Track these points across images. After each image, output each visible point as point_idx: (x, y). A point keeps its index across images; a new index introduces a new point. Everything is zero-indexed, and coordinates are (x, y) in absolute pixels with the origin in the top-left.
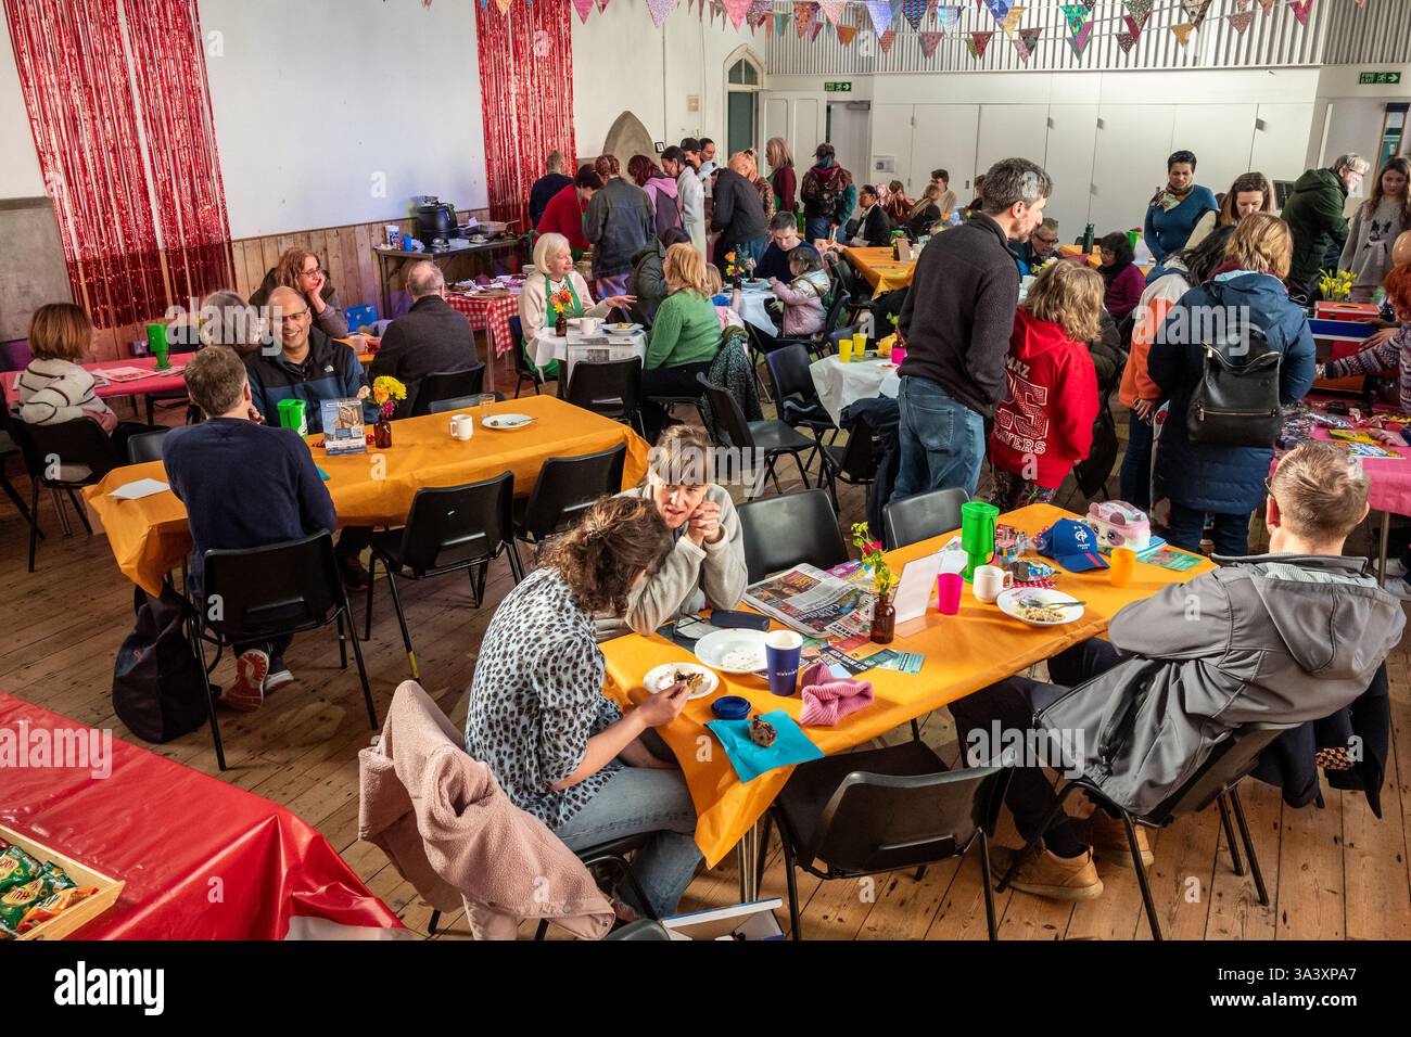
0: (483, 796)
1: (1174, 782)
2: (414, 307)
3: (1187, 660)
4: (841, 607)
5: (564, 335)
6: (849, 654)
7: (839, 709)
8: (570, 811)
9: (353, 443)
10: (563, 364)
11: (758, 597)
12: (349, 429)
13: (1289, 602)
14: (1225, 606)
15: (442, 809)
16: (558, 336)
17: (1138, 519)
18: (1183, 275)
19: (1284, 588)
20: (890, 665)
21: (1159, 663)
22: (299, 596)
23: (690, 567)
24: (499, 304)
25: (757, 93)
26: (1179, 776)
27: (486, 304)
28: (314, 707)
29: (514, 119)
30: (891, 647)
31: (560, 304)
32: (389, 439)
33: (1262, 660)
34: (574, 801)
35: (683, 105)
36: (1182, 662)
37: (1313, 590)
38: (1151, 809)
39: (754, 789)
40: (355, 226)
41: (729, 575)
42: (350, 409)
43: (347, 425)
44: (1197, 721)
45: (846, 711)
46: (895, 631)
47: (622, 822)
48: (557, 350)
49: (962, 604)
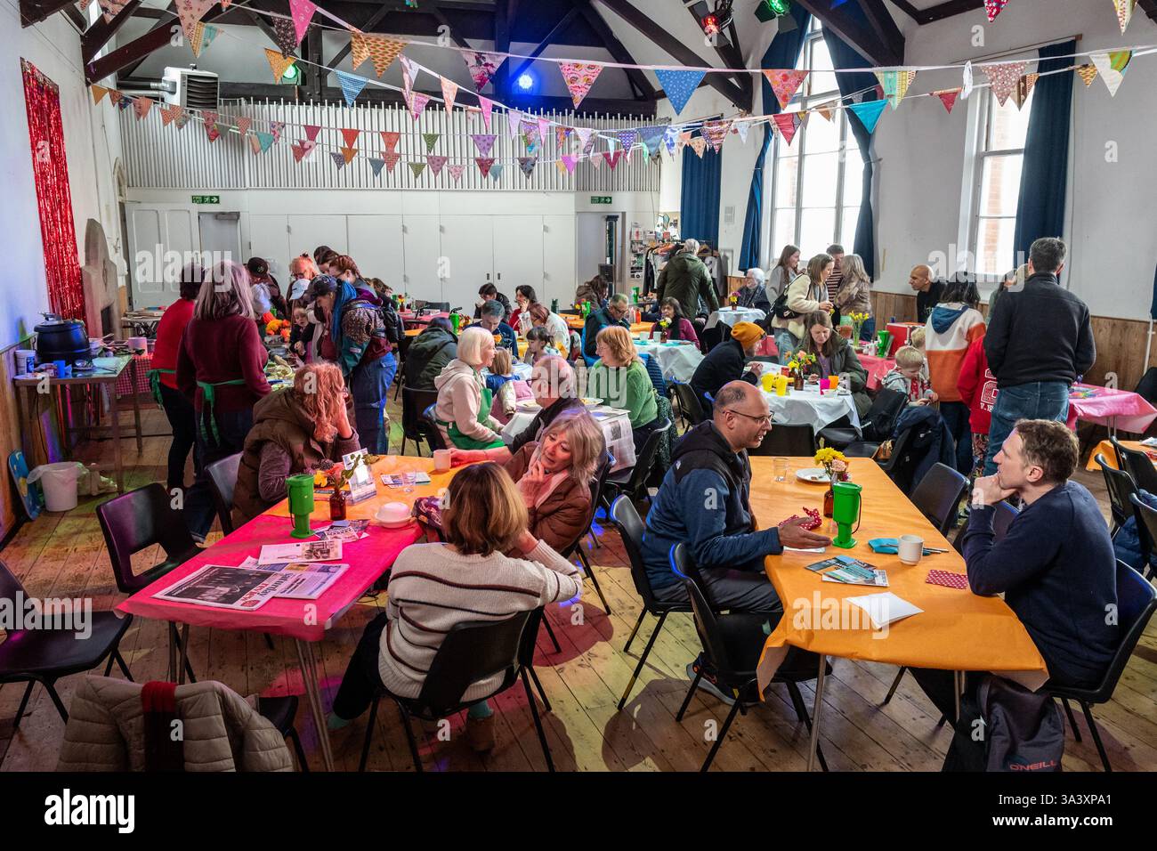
25: (124, 205)
35: (105, 215)
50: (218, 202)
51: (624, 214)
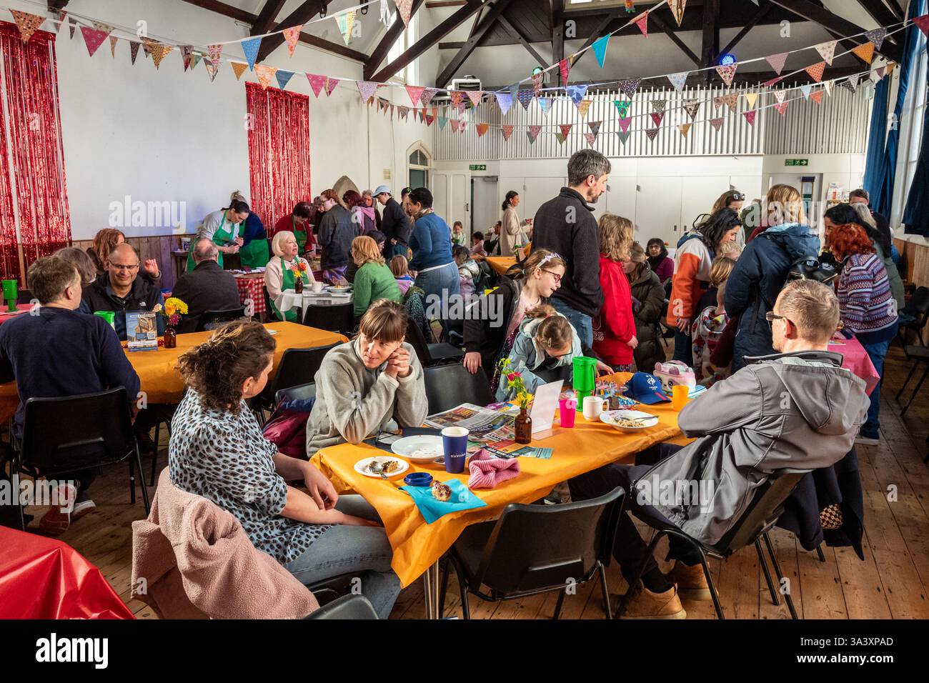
0: (230, 533)
1: (732, 518)
2: (197, 267)
3: (734, 430)
4: (494, 425)
5: (301, 293)
6: (501, 450)
7: (496, 477)
8: (296, 552)
9: (148, 343)
10: (300, 310)
11: (436, 422)
12: (146, 334)
13: (799, 379)
14: (757, 386)
15: (198, 541)
16: (296, 293)
17: (687, 371)
18: (700, 238)
19: (794, 370)
20: (529, 454)
21: (715, 435)
22: (99, 437)
23: (387, 393)
24: (257, 282)
25: (427, 171)
26: (735, 512)
27: (248, 282)
28: (107, 529)
29: (271, 175)
30: (530, 445)
31: (298, 272)
32: (175, 343)
33: (785, 422)
34: (299, 545)
35: (381, 175)
36: (730, 432)
37: (813, 371)
38: (718, 540)
39: (436, 529)
40: (160, 236)
41: (416, 402)
42: (147, 319)
43: (144, 331)
44: (745, 471)
45: (501, 479)
46: (532, 437)
47: (336, 562)
48: (295, 300)
49: (576, 422)
50: (485, 169)
51: (821, 175)
